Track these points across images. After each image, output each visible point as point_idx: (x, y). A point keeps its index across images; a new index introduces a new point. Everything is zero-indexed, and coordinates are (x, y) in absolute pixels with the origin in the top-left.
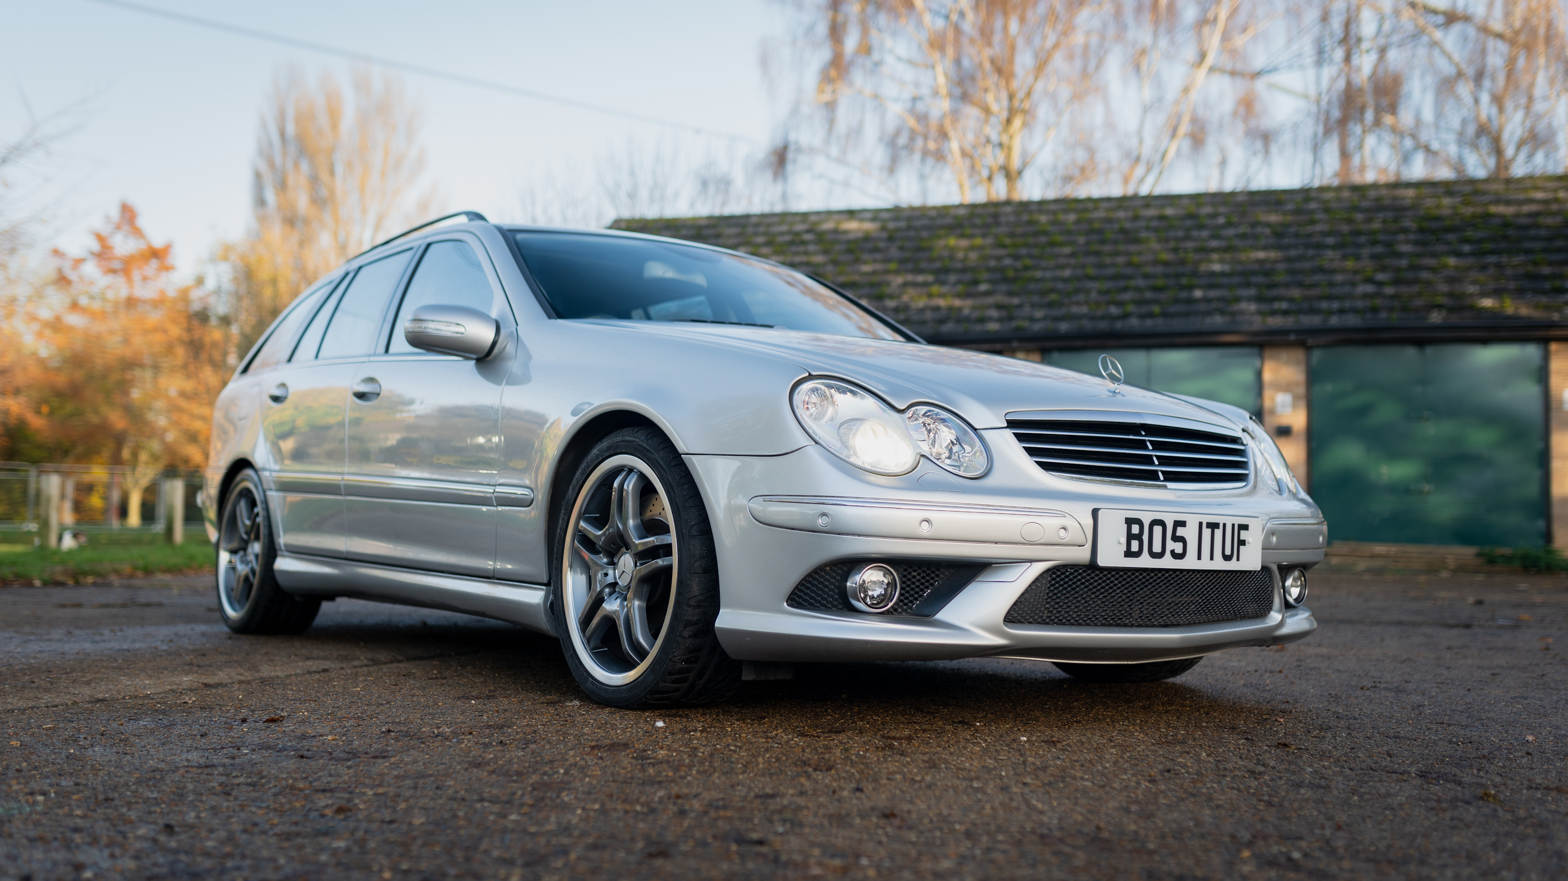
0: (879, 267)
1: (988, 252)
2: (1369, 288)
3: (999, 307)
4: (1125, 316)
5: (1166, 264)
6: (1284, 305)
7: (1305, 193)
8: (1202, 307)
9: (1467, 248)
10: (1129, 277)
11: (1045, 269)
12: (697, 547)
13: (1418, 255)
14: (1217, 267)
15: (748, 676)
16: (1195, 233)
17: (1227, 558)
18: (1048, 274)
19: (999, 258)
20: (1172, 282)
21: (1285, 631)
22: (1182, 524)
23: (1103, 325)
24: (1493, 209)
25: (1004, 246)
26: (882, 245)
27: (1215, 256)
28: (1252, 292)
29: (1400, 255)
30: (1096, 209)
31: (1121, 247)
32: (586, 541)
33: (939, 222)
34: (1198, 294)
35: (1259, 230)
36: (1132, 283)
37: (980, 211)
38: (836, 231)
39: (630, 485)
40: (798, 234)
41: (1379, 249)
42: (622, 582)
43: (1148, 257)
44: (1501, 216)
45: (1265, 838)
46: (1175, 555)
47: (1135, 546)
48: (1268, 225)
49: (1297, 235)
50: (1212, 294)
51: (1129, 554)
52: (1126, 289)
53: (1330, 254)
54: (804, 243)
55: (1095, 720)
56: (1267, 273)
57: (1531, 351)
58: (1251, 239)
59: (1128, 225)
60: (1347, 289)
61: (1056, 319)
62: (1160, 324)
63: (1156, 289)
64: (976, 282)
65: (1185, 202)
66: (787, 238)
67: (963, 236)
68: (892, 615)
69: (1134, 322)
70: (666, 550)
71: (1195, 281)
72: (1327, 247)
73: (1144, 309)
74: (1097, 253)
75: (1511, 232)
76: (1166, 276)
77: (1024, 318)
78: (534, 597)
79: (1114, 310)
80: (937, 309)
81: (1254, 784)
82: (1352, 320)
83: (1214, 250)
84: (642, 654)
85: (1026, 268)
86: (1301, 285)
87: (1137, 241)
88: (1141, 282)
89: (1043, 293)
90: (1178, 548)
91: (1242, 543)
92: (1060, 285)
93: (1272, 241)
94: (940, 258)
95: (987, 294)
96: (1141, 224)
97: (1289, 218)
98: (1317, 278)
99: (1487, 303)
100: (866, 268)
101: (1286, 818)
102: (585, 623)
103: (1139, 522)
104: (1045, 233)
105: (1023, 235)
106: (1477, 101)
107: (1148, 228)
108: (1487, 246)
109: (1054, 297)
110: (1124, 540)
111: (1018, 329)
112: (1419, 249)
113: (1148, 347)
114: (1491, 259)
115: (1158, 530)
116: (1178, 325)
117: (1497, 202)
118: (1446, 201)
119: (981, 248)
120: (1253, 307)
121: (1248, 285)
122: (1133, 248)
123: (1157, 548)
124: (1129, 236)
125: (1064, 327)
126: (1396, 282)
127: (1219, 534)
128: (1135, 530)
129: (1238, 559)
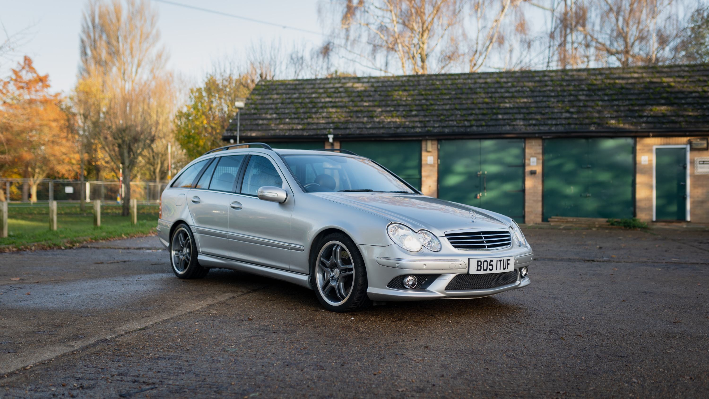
0: (371, 103)
1: (415, 97)
2: (568, 115)
3: (420, 122)
4: (471, 126)
5: (487, 103)
6: (534, 122)
7: (544, 73)
8: (502, 122)
9: (606, 98)
10: (473, 109)
11: (439, 105)
12: (360, 269)
13: (587, 101)
14: (508, 105)
15: (375, 304)
16: (499, 90)
17: (504, 269)
18: (440, 108)
19: (420, 100)
20: (490, 111)
21: (521, 286)
22: (492, 261)
23: (462, 130)
24: (617, 81)
25: (422, 95)
26: (372, 93)
27: (507, 101)
28: (521, 116)
29: (580, 101)
30: (459, 79)
31: (470, 96)
32: (323, 263)
33: (395, 83)
34: (500, 117)
35: (525, 88)
36: (474, 112)
37: (411, 79)
38: (352, 87)
39: (338, 250)
40: (337, 88)
41: (572, 98)
42: (336, 276)
43: (480, 100)
44: (621, 84)
45: (509, 351)
46: (490, 270)
47: (479, 268)
48: (528, 87)
49: (540, 91)
50: (505, 117)
51: (478, 270)
52: (471, 114)
53: (552, 100)
54: (339, 92)
55: (468, 313)
56: (527, 108)
57: (630, 141)
58: (521, 93)
59: (472, 86)
60: (559, 115)
61: (444, 127)
62: (485, 129)
63: (483, 114)
64: (411, 111)
65: (495, 76)
66: (333, 90)
67: (405, 90)
68: (416, 289)
69: (475, 128)
70: (351, 269)
71: (499, 111)
72: (552, 96)
73: (479, 123)
74: (460, 98)
75: (623, 91)
76: (487, 109)
77: (430, 127)
78: (305, 278)
79: (466, 123)
80: (396, 122)
81: (508, 335)
82: (560, 129)
83: (506, 97)
84: (343, 298)
85: (431, 105)
86: (541, 113)
87: (476, 93)
88: (477, 111)
89: (438, 116)
90: (491, 268)
91: (508, 264)
92: (445, 112)
93: (530, 94)
94: (396, 100)
95: (416, 116)
96: (478, 85)
97: (537, 84)
98: (547, 110)
99: (613, 122)
100: (366, 104)
101: (514, 346)
102: (324, 288)
103: (480, 261)
104: (439, 89)
105: (429, 90)
106: (617, 20)
107: (480, 88)
108: (615, 97)
109: (442, 117)
110: (476, 267)
111: (428, 131)
112: (587, 98)
113: (480, 139)
114: (616, 103)
115: (485, 263)
116: (492, 130)
117: (619, 78)
118: (599, 77)
119: (413, 95)
120: (522, 123)
121: (520, 113)
122: (474, 96)
123: (485, 268)
124: (473, 91)
125: (447, 130)
126: (578, 112)
127: (502, 263)
128: (479, 264)
129: (507, 269)
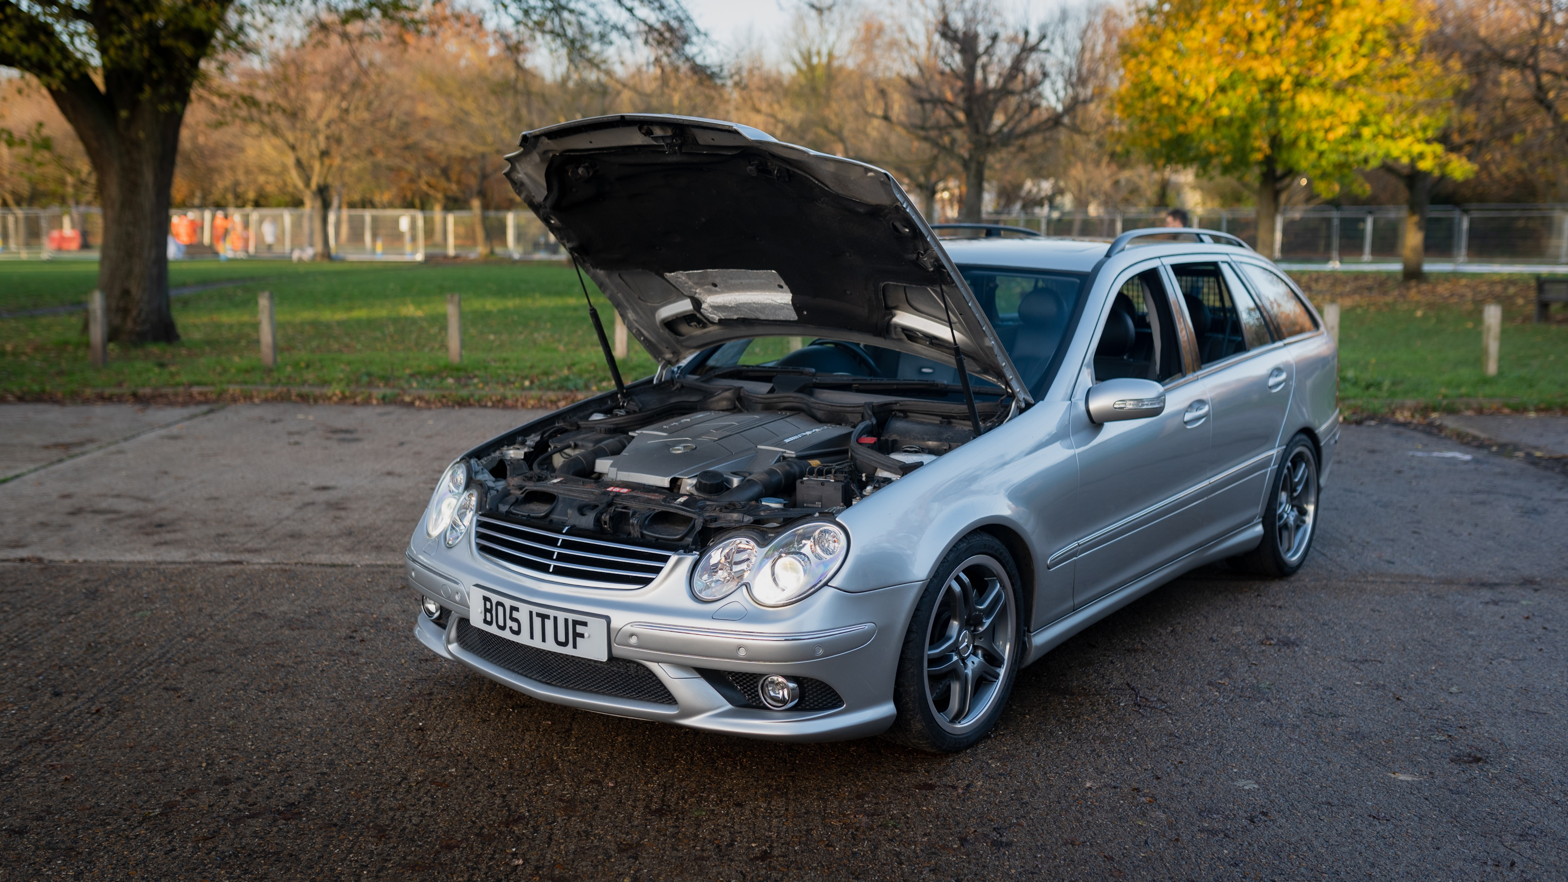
17: (561, 644)
22: (516, 609)
46: (512, 631)
47: (488, 617)
51: (485, 621)
90: (515, 626)
91: (578, 635)
103: (490, 600)
110: (483, 611)
115: (501, 609)
123: (501, 622)
127: (549, 624)
128: (488, 606)
129: (575, 647)
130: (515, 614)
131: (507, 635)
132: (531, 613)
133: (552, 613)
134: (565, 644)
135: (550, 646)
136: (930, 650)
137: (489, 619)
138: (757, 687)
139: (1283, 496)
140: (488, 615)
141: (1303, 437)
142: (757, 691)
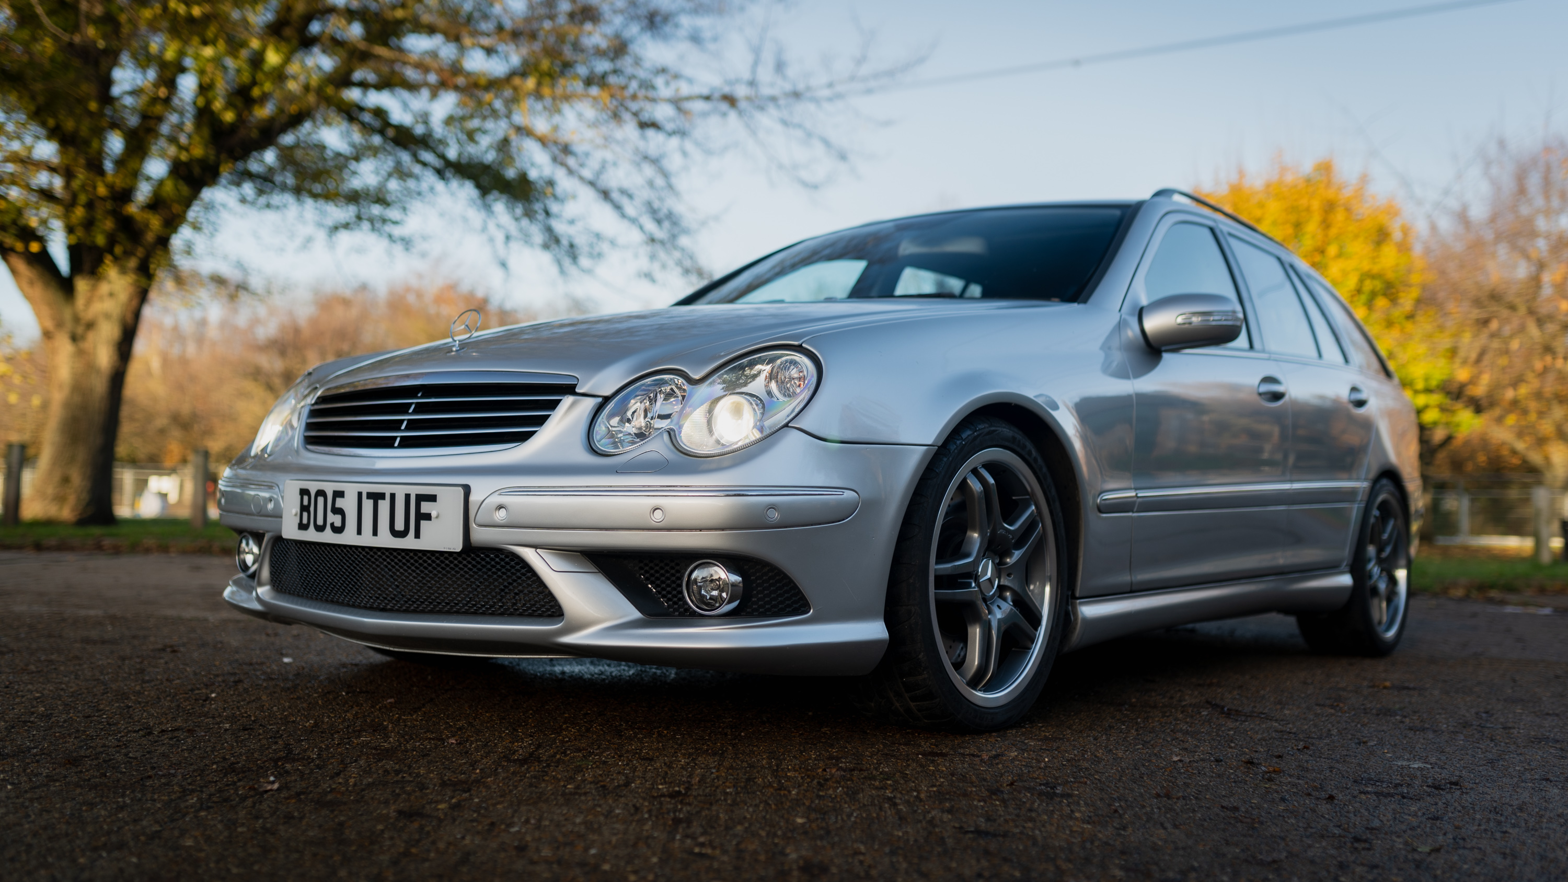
17: (399, 535)
22: (343, 494)
46: (335, 530)
47: (304, 518)
51: (300, 525)
90: (337, 520)
91: (425, 516)
103: (308, 493)
110: (297, 512)
115: (321, 501)
123: (320, 521)
127: (384, 506)
128: (306, 502)
129: (417, 535)
130: (340, 503)
131: (328, 537)
132: (360, 494)
133: (387, 490)
134: (403, 534)
135: (385, 540)
136: (937, 563)
137: (305, 521)
138: (681, 585)
139: (1371, 550)
140: (305, 515)
141: (1384, 481)
142: (681, 592)
